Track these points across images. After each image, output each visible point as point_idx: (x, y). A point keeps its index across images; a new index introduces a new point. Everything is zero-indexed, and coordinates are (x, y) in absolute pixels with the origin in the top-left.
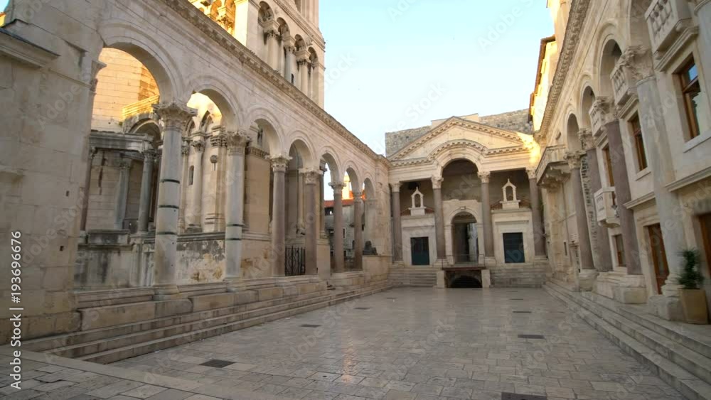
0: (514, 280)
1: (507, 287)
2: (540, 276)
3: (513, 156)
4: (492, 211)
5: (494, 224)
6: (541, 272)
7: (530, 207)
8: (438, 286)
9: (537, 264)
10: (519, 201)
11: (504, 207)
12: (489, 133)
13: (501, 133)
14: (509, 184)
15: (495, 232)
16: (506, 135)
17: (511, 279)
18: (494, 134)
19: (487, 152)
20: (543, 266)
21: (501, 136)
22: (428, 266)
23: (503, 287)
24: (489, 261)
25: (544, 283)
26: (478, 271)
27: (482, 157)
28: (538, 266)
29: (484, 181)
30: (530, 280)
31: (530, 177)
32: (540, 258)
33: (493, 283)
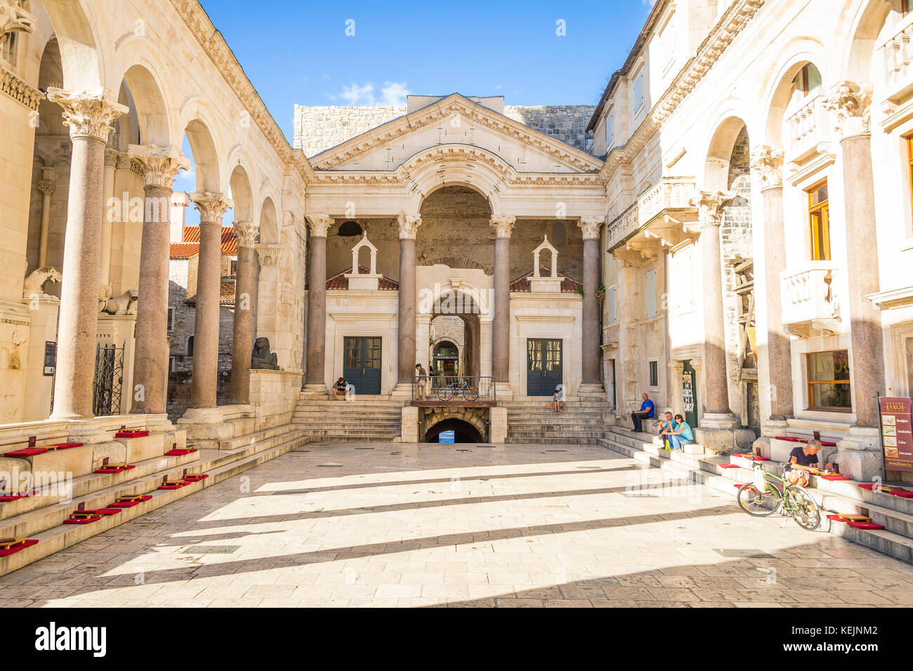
0: (550, 428)
1: (538, 441)
2: (593, 422)
3: (560, 192)
4: (512, 294)
5: (512, 318)
6: (596, 414)
7: (582, 293)
8: (404, 438)
9: (586, 399)
10: (563, 279)
11: (534, 287)
12: (521, 139)
13: (544, 144)
14: (546, 244)
15: (513, 335)
16: (553, 149)
17: (543, 427)
18: (531, 143)
19: (513, 178)
20: (596, 404)
21: (541, 149)
22: (377, 397)
23: (531, 441)
24: (502, 391)
25: (604, 436)
26: (484, 411)
27: (502, 186)
28: (589, 404)
29: (503, 233)
30: (576, 429)
31: (586, 236)
32: (590, 388)
33: (510, 434)
